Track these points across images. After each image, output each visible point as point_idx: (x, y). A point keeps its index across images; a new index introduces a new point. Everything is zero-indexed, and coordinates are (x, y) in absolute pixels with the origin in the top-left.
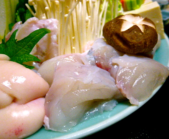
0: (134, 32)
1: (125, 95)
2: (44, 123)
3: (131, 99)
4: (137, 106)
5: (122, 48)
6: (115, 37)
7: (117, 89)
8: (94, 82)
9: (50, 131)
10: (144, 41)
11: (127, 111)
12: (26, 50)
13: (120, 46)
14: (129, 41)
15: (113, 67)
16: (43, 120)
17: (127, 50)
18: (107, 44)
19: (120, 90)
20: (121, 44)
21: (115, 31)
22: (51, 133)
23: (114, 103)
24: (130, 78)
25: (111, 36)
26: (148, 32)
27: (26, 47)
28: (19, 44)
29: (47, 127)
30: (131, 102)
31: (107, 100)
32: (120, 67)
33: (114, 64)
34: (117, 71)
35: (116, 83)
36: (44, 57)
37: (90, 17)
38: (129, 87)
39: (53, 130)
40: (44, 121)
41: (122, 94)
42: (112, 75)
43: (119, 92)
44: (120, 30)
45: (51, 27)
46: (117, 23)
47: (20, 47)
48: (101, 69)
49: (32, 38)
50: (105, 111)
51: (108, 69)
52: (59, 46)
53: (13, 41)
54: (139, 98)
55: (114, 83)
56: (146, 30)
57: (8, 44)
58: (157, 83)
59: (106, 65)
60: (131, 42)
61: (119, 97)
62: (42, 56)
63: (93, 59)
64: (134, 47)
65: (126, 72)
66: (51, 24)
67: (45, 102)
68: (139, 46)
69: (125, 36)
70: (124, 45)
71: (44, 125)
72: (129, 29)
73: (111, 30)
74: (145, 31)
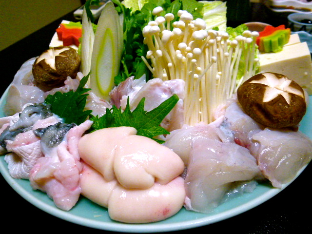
0: (279, 104)
1: (267, 177)
2: (184, 204)
3: (274, 182)
4: (280, 188)
5: (263, 122)
6: (255, 108)
7: (259, 170)
8: (238, 164)
9: (191, 211)
10: (290, 115)
11: (269, 194)
12: (155, 122)
13: (261, 119)
14: (273, 116)
15: (253, 144)
16: (185, 200)
17: (269, 125)
18: (244, 112)
19: (262, 171)
20: (262, 117)
21: (255, 101)
22: (193, 213)
23: (255, 185)
24: (273, 160)
25: (251, 106)
26: (295, 104)
27: (155, 118)
28: (148, 115)
29: (188, 207)
30: (273, 184)
31: (247, 181)
32: (262, 146)
33: (254, 141)
34: (259, 150)
35: (258, 164)
36: (168, 125)
37: (220, 73)
38: (272, 169)
39: (195, 210)
40: (186, 202)
41: (263, 176)
42: (251, 153)
43: (261, 173)
44: (262, 100)
45: (177, 91)
46: (258, 89)
47: (149, 118)
48: (240, 146)
49: (162, 109)
50: (245, 192)
51: (246, 145)
52: (185, 112)
53: (140, 111)
54: (281, 180)
55: (255, 164)
56: (293, 102)
57: (134, 114)
58: (302, 164)
59: (245, 141)
60: (275, 117)
61: (260, 179)
62: (165, 124)
63: (231, 135)
64: (278, 122)
65: (269, 152)
66: (177, 87)
67: (185, 183)
68: (284, 121)
69: (268, 109)
70: (266, 119)
71: (184, 206)
72: (272, 101)
73: (251, 98)
74: (291, 103)
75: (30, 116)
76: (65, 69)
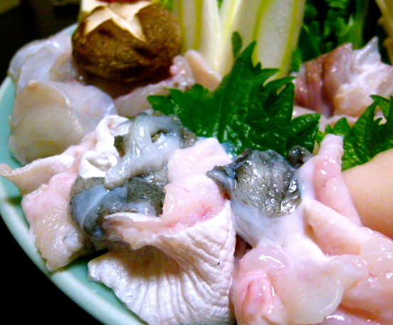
75: (153, 141)
76: (165, 41)
